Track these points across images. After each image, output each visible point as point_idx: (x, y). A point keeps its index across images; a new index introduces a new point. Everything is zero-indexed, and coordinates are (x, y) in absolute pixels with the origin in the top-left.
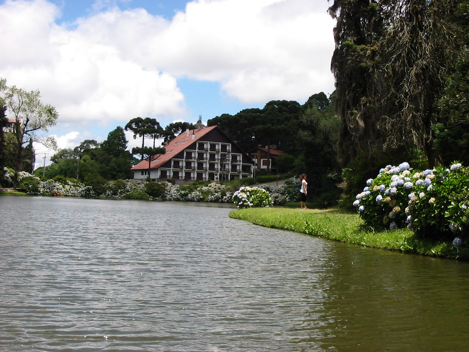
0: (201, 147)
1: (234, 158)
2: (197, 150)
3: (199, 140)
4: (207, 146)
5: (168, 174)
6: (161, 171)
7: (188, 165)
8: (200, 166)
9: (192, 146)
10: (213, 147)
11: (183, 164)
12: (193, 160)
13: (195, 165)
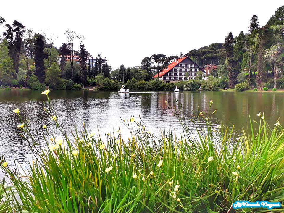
0: (181, 66)
1: (196, 70)
2: (179, 68)
3: (180, 63)
4: (184, 65)
5: (166, 79)
6: (164, 78)
7: (175, 74)
8: (181, 74)
9: (177, 66)
10: (186, 66)
11: (173, 74)
12: (177, 72)
13: (178, 74)
